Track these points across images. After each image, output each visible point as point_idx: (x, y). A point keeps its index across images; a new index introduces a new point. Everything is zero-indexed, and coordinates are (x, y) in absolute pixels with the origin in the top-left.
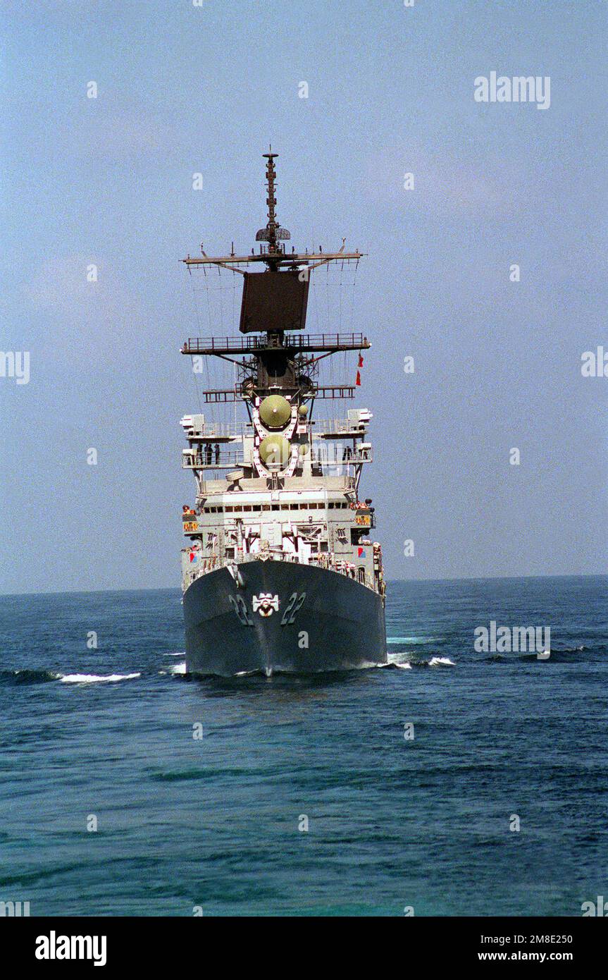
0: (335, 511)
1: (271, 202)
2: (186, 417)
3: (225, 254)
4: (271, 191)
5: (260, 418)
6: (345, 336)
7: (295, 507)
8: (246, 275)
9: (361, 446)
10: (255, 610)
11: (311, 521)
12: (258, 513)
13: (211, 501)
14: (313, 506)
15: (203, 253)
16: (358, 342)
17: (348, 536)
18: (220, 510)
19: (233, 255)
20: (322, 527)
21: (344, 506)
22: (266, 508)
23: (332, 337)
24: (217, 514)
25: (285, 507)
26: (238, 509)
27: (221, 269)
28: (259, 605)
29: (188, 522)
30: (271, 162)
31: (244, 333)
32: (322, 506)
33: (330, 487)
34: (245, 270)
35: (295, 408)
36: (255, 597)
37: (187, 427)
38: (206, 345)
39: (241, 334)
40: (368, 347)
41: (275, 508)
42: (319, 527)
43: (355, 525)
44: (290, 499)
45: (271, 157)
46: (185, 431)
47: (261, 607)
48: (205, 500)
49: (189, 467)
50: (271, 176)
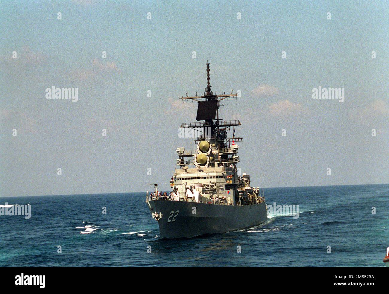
0: (218, 179)
1: (209, 79)
2: (178, 148)
3: (194, 96)
4: (208, 75)
5: (199, 148)
6: (233, 121)
7: (205, 178)
8: (199, 102)
9: (235, 157)
10: (153, 218)
11: (210, 183)
12: (193, 180)
13: (178, 176)
14: (211, 177)
15: (187, 96)
16: (237, 123)
17: (224, 187)
18: (180, 179)
19: (196, 96)
20: (214, 184)
21: (222, 177)
22: (195, 178)
23: (234, 121)
24: (180, 181)
25: (202, 178)
26: (186, 179)
27: (193, 101)
28: (155, 216)
29: (171, 183)
30: (208, 66)
31: (198, 121)
32: (214, 177)
33: (217, 171)
34: (199, 100)
35: (211, 145)
36: (153, 213)
37: (178, 152)
38: (193, 125)
39: (197, 121)
40: (241, 125)
41: (199, 178)
42: (213, 184)
43: (226, 183)
44: (203, 175)
45: (208, 64)
46: (178, 153)
47: (155, 217)
48: (176, 176)
49: (179, 165)
50: (208, 70)
